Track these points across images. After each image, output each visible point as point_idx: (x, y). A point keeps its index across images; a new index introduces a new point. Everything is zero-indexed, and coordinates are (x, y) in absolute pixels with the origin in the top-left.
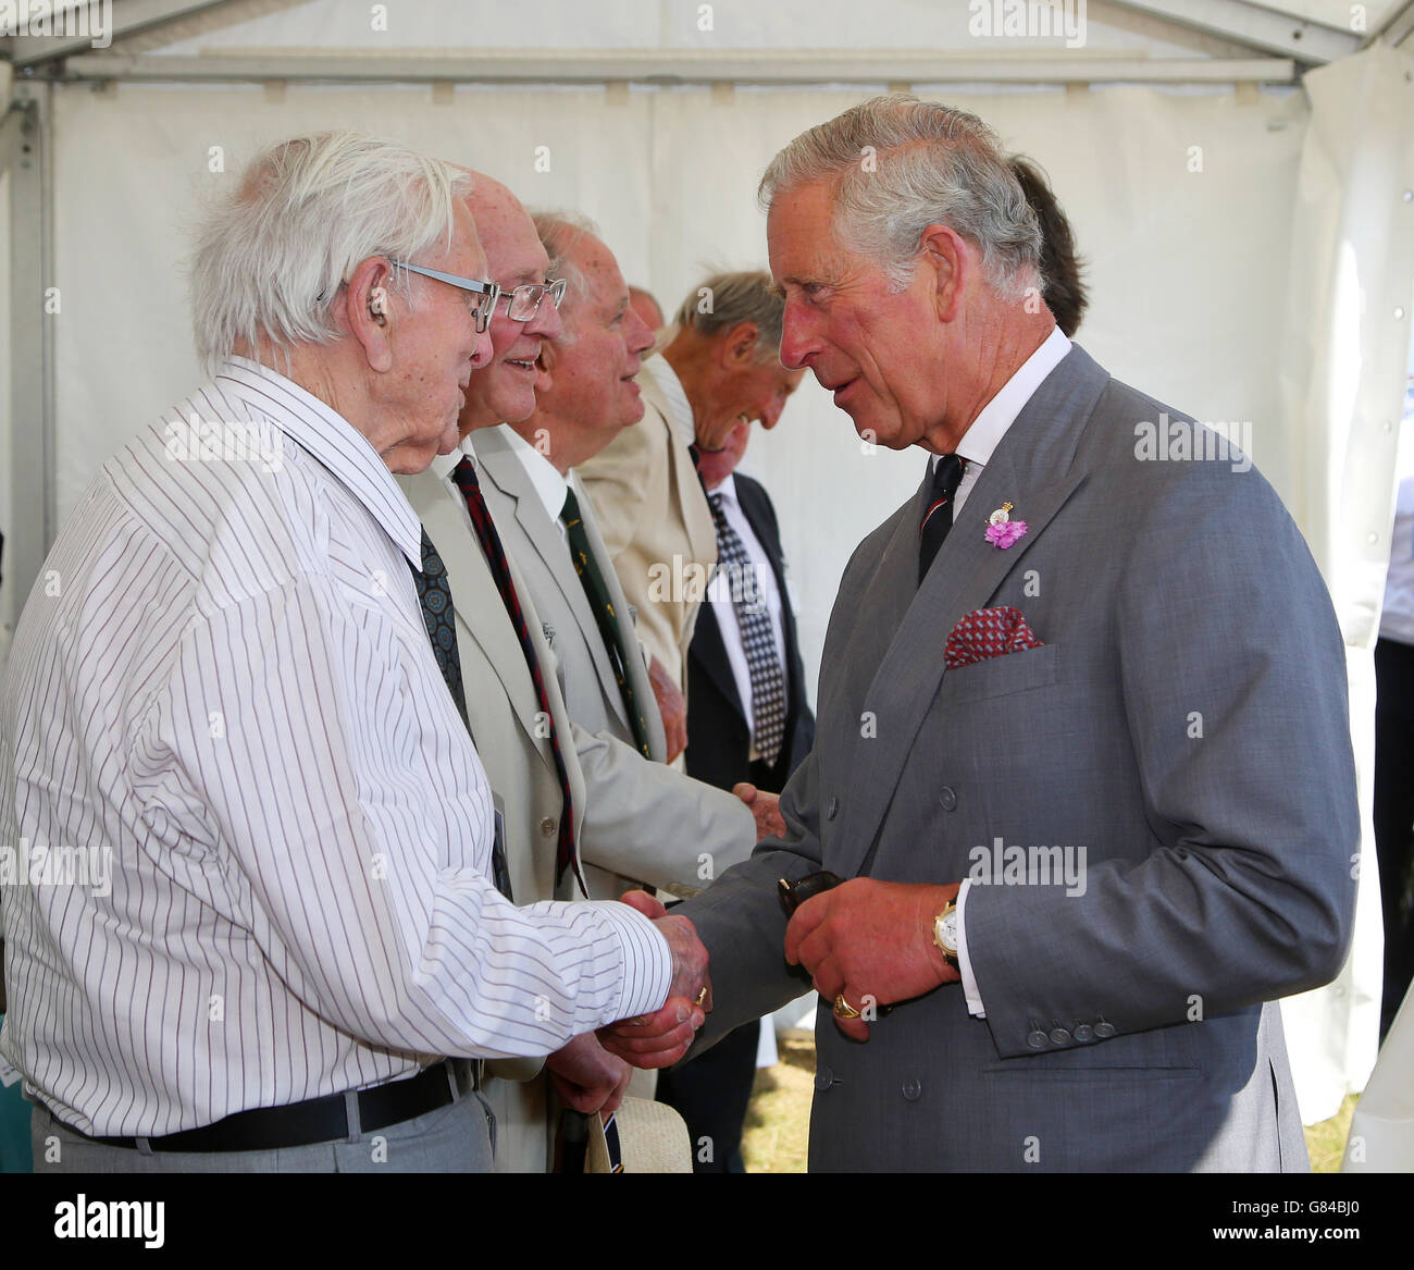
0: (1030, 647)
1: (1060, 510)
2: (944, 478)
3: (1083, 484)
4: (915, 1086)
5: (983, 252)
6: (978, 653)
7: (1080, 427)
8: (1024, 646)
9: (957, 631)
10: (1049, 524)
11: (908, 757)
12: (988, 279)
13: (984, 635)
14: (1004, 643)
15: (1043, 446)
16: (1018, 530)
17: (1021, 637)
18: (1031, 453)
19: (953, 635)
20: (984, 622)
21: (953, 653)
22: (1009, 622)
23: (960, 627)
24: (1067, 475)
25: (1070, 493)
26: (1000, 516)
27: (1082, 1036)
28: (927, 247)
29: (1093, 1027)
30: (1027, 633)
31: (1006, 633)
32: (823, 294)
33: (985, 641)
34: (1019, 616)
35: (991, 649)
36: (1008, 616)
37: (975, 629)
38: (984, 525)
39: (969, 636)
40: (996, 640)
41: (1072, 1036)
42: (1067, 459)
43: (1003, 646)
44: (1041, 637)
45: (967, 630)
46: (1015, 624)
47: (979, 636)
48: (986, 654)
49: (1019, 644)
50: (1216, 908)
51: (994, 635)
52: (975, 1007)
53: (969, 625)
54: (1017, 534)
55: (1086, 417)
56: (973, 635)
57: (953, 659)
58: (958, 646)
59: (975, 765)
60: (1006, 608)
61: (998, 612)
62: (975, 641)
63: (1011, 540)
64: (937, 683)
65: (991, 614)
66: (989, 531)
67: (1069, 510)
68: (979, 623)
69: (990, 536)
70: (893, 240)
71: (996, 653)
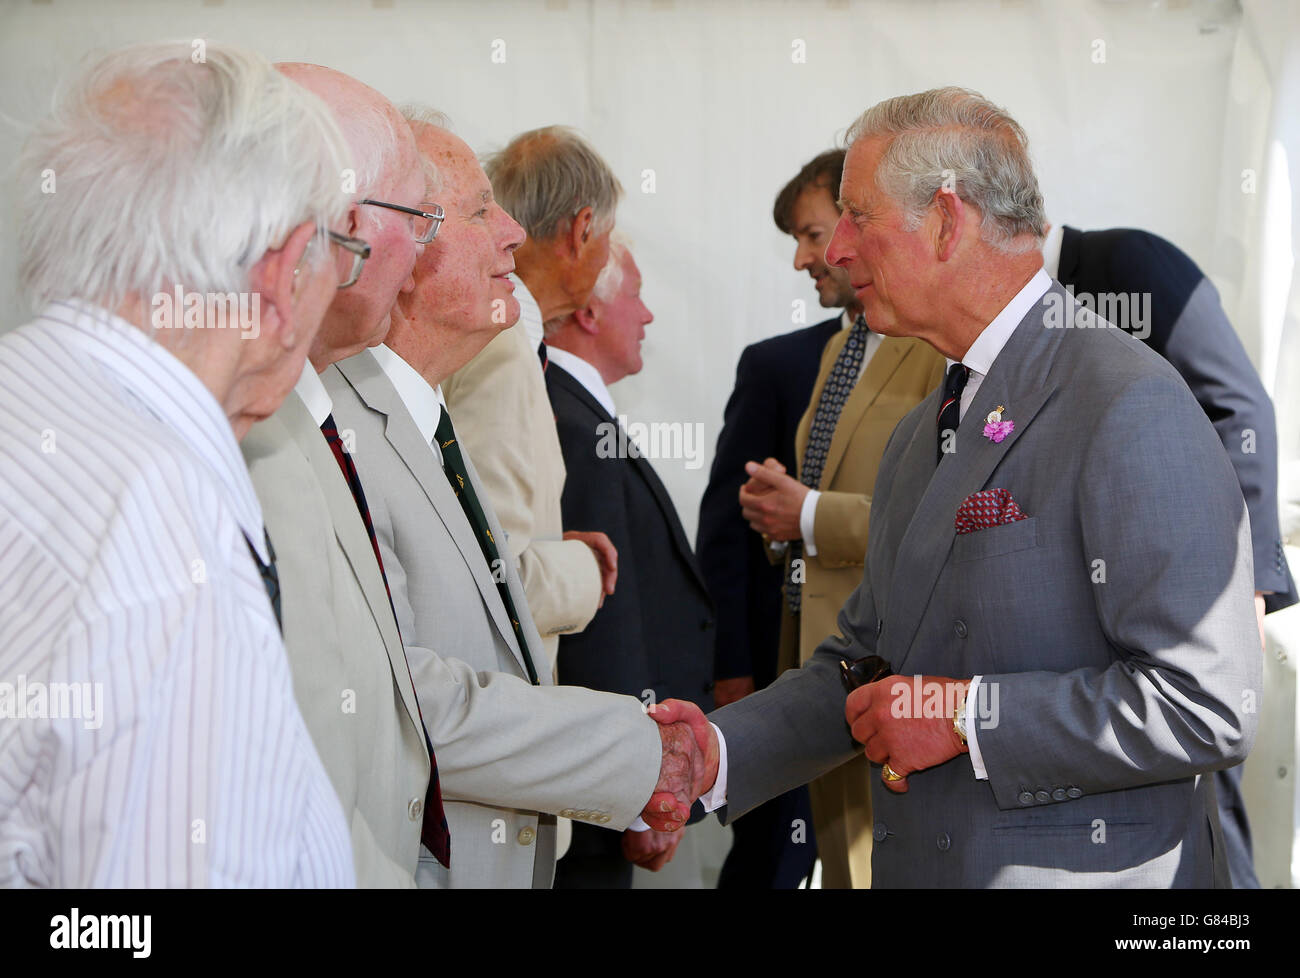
0: (1017, 520)
1: (1039, 413)
2: (954, 381)
3: (1056, 394)
4: (946, 840)
5: (983, 219)
6: (979, 524)
7: (1055, 347)
8: (1013, 519)
9: (963, 508)
10: (1030, 424)
11: (930, 598)
12: (984, 237)
13: (982, 511)
14: (998, 516)
15: (1028, 363)
16: (1007, 428)
17: (1010, 513)
18: (1018, 368)
19: (961, 511)
20: (982, 502)
21: (960, 524)
22: (1001, 499)
23: (965, 506)
24: (1044, 386)
25: (1045, 400)
26: (995, 416)
27: (1059, 796)
28: (937, 204)
29: (1066, 790)
30: (1014, 510)
31: (999, 509)
32: (861, 219)
33: (984, 516)
34: (1008, 495)
35: (988, 522)
36: (1001, 496)
37: (976, 507)
38: (983, 423)
39: (971, 512)
40: (992, 515)
41: (1052, 797)
42: (1044, 374)
43: (998, 519)
44: (1025, 511)
45: (970, 508)
46: (1006, 501)
47: (979, 512)
48: (985, 524)
49: (1009, 518)
50: (1153, 710)
51: (990, 511)
52: (981, 773)
53: (971, 504)
54: (1007, 431)
55: (1059, 340)
56: (975, 512)
57: (961, 528)
58: (964, 519)
59: (980, 606)
60: (999, 490)
61: (992, 494)
62: (976, 516)
63: (1002, 436)
64: (950, 545)
65: (987, 495)
66: (986, 429)
67: (1045, 416)
68: (978, 503)
69: (987, 432)
70: (914, 193)
71: (992, 524)
